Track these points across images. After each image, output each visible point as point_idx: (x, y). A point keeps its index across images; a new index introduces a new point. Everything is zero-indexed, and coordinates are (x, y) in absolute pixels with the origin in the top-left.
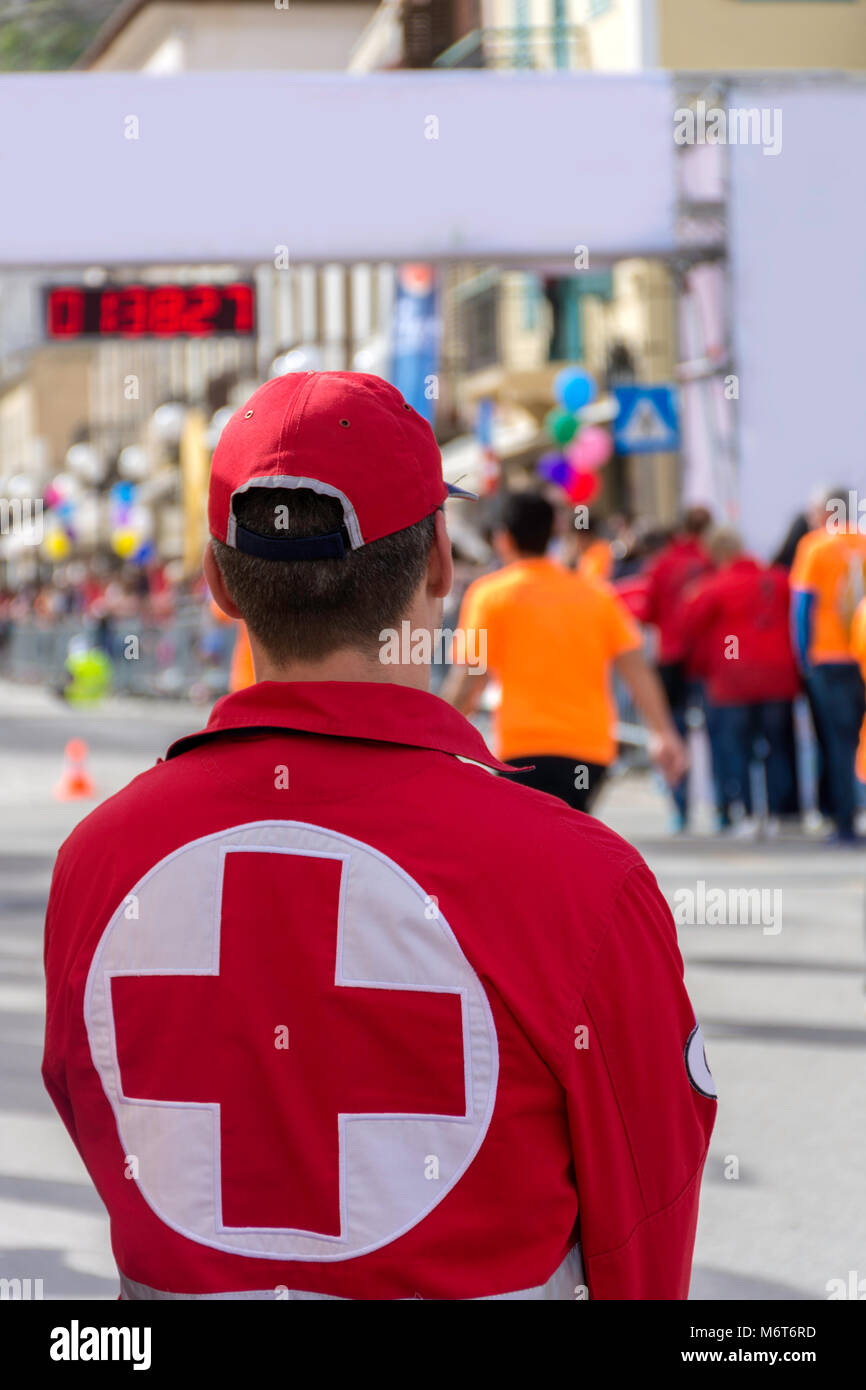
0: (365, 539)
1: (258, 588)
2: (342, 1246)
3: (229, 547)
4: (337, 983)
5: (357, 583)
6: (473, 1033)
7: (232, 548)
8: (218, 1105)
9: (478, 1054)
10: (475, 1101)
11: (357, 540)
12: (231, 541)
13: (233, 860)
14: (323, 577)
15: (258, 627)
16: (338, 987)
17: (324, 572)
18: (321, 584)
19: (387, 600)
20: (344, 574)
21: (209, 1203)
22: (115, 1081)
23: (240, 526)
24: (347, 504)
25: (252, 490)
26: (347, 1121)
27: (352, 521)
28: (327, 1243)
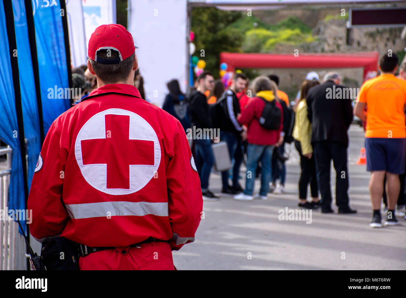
0: (123, 59)
1: (101, 70)
2: (130, 191)
3: (95, 61)
4: (129, 139)
5: (121, 68)
6: (156, 149)
7: (96, 62)
8: (106, 164)
9: (157, 153)
10: (156, 162)
11: (122, 60)
12: (96, 60)
13: (106, 116)
14: (115, 67)
15: (101, 77)
16: (130, 140)
17: (115, 66)
18: (114, 69)
19: (127, 71)
20: (119, 67)
21: (104, 184)
22: (81, 162)
23: (98, 57)
24: (119, 53)
25: (101, 50)
26: (131, 166)
27: (120, 56)
28: (127, 191)
